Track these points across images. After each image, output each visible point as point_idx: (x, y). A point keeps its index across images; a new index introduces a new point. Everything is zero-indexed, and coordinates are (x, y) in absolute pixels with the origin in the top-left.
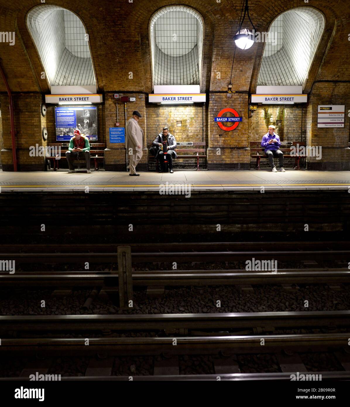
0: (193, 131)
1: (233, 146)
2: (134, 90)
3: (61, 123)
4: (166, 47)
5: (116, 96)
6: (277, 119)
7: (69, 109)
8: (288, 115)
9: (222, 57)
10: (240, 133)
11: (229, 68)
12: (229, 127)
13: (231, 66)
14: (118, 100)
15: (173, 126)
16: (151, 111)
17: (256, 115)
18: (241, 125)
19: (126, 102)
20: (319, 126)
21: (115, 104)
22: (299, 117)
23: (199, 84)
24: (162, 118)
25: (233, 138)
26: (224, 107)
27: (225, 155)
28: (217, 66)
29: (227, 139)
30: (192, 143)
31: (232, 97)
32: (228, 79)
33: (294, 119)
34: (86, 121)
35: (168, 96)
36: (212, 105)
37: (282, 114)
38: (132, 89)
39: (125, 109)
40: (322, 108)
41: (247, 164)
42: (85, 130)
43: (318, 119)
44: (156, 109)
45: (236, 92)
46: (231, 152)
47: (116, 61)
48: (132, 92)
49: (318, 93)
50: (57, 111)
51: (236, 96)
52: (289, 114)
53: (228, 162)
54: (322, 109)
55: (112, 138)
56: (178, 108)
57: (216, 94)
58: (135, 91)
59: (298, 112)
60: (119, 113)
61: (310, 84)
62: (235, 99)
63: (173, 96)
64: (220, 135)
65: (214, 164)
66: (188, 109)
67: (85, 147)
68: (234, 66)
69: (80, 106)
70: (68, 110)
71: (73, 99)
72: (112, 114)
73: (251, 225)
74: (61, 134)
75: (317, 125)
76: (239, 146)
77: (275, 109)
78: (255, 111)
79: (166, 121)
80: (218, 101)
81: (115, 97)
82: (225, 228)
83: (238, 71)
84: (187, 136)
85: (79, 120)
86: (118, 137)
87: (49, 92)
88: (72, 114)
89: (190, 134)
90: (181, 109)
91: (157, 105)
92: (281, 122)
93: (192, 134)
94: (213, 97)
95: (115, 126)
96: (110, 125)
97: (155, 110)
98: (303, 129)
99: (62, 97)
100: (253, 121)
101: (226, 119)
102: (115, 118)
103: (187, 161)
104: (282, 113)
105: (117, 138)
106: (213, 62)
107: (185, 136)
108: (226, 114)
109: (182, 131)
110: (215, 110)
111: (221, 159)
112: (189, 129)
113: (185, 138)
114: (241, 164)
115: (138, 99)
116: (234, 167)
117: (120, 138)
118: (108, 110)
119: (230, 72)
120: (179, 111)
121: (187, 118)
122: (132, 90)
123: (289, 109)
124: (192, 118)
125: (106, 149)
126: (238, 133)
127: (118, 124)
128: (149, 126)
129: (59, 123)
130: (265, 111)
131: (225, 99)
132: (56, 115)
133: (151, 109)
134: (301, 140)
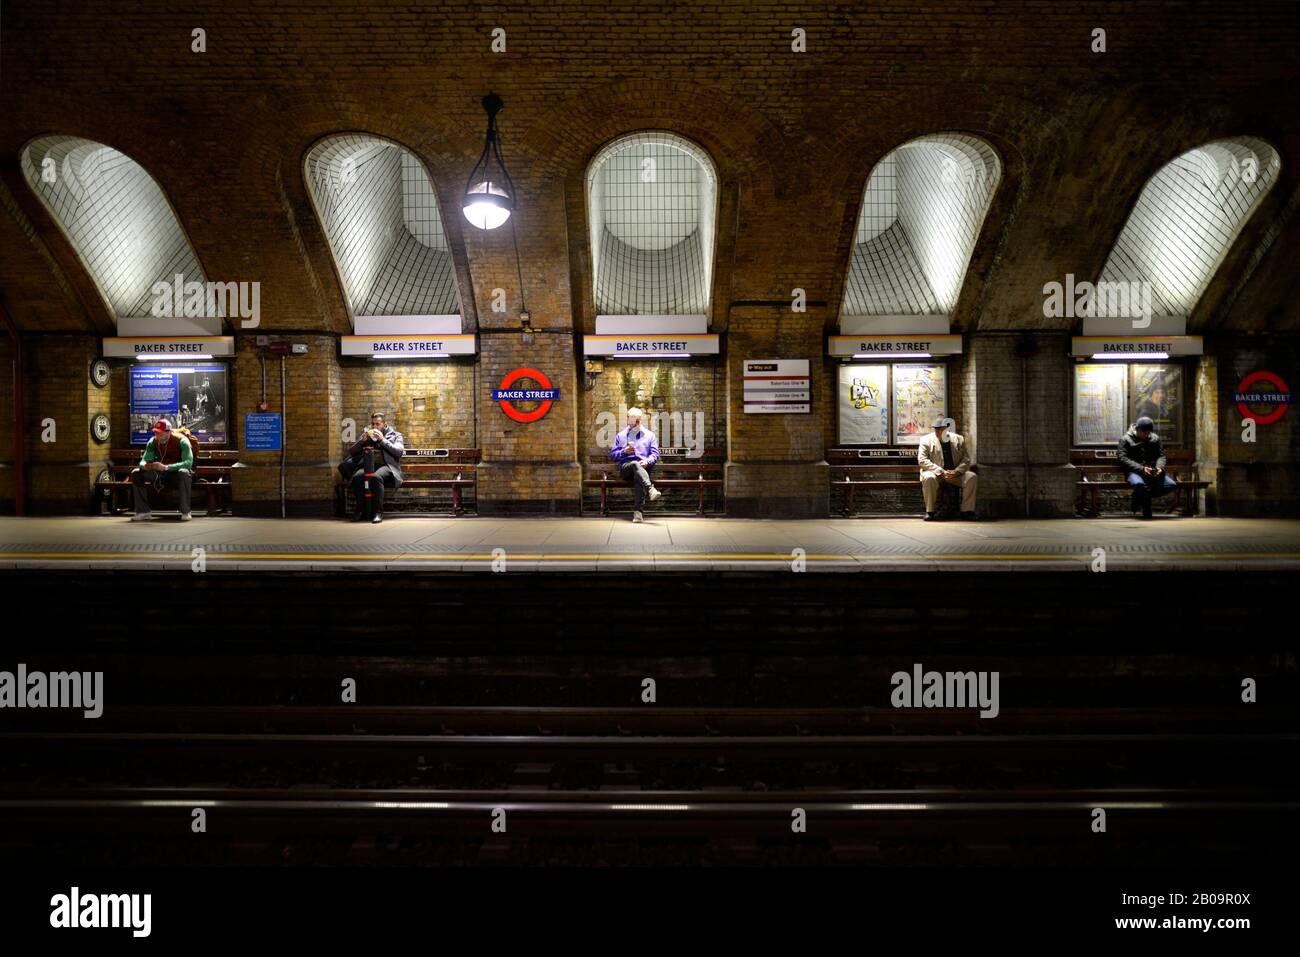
0: (452, 423)
1: (540, 459)
2: (303, 327)
3: (143, 403)
4: (426, 231)
5: (261, 341)
6: (653, 392)
7: (163, 371)
8: (679, 384)
9: (490, 250)
10: (555, 428)
11: (512, 274)
12: (527, 412)
13: (516, 271)
14: (265, 349)
15: (404, 411)
16: (354, 376)
17: (602, 384)
18: (557, 409)
19: (286, 356)
20: (748, 409)
21: (260, 358)
22: (708, 388)
23: (457, 312)
24: (379, 392)
25: (537, 438)
26: (516, 366)
27: (517, 480)
28: (483, 270)
29: (524, 440)
30: (447, 450)
31: (533, 343)
32: (516, 301)
33: (694, 392)
34: (200, 399)
35: (385, 341)
36: (486, 360)
37: (666, 381)
38: (298, 324)
39: (281, 371)
40: (752, 365)
41: (572, 502)
42: (197, 420)
43: (745, 394)
44: (364, 370)
45: (544, 331)
46: (533, 471)
47: (244, 262)
48: (299, 332)
49: (741, 330)
50: (135, 376)
51: (543, 339)
52: (683, 382)
53: (524, 497)
54: (753, 370)
55: (252, 439)
56: (416, 369)
57: (497, 335)
58: (304, 329)
59: (704, 375)
60: (268, 381)
61: (721, 311)
62: (541, 346)
63: (398, 341)
64: (505, 432)
65: (491, 501)
66: (439, 369)
67: (180, 461)
68: (523, 270)
69: (189, 364)
70: (160, 373)
71: (167, 348)
72: (253, 381)
73: (476, 658)
74: (143, 428)
75: (742, 408)
76: (554, 458)
77: (648, 369)
78: (598, 376)
79: (388, 399)
80: (501, 352)
81: (258, 344)
82: (408, 666)
83: (535, 281)
84: (439, 433)
85: (183, 396)
86: (265, 435)
87: (112, 332)
88: (170, 382)
89: (445, 430)
90: (425, 370)
91: (364, 363)
92: (664, 402)
93: (449, 429)
94: (490, 342)
95: (259, 411)
96: (247, 408)
97: (363, 373)
98: (718, 417)
99: (140, 343)
100: (595, 399)
101: (521, 394)
102: (260, 392)
103: (438, 493)
104: (665, 379)
105: (263, 439)
106: (471, 260)
107: (432, 435)
108: (521, 382)
109: (425, 422)
110: (493, 373)
111: (509, 490)
112: (443, 417)
113: (433, 439)
114: (557, 501)
115: (314, 348)
116: (541, 510)
117: (269, 439)
118: (244, 374)
119: (516, 284)
120: (420, 376)
121: (437, 392)
122: (296, 327)
123: (681, 370)
124: (449, 392)
125: (236, 465)
126: (549, 427)
127: (264, 407)
128: (347, 411)
129: (139, 403)
130: (624, 374)
131: (518, 347)
132: (133, 383)
133: (354, 370)
134: (715, 442)
